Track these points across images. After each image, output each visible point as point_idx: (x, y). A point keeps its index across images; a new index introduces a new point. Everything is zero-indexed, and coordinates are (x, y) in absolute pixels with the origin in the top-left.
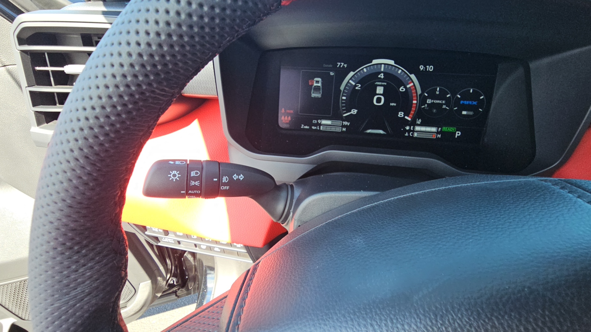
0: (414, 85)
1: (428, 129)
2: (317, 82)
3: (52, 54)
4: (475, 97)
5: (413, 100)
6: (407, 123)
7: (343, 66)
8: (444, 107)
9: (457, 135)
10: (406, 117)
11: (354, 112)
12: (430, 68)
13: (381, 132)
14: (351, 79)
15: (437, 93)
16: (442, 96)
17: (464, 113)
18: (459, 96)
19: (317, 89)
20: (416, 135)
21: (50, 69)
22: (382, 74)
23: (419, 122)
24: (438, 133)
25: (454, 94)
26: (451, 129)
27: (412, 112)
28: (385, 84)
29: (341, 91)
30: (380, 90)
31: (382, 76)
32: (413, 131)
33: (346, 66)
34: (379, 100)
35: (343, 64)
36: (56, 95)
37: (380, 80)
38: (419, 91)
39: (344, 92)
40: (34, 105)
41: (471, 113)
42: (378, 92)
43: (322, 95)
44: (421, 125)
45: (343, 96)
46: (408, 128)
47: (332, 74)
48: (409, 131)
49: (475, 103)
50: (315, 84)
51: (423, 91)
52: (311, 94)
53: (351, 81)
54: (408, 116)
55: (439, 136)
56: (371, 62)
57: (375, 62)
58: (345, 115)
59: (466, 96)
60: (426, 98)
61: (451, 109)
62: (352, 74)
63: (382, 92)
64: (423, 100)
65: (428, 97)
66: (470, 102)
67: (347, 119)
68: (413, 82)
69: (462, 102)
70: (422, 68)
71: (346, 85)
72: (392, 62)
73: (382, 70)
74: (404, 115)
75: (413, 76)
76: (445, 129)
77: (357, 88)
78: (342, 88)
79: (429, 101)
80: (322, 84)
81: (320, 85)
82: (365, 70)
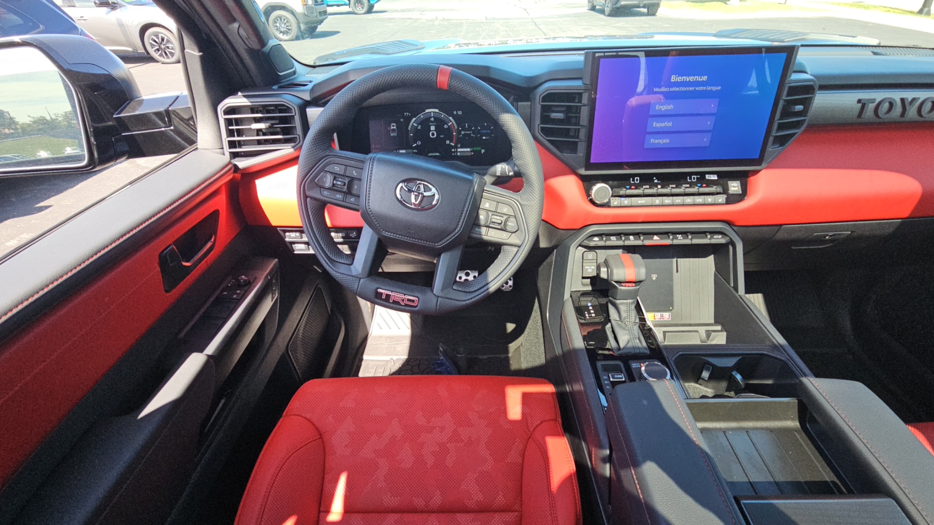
0: (452, 124)
1: (465, 150)
2: (393, 126)
3: (236, 119)
4: (488, 128)
5: (453, 133)
6: (452, 147)
7: (408, 115)
8: (472, 135)
9: (482, 152)
10: (451, 144)
11: (419, 143)
12: (460, 113)
13: (438, 154)
14: (414, 122)
15: (467, 127)
16: (469, 129)
17: (484, 138)
18: (479, 128)
19: (394, 130)
20: (459, 154)
21: (234, 127)
22: (433, 118)
23: (459, 146)
24: (471, 151)
25: (476, 127)
26: (479, 149)
27: (454, 140)
28: (435, 124)
29: (409, 130)
30: (433, 128)
31: (432, 119)
32: (457, 152)
33: (410, 114)
34: (433, 134)
35: (408, 113)
36: (237, 143)
37: (432, 122)
38: (456, 127)
39: (411, 131)
40: (230, 148)
41: (488, 138)
42: (432, 129)
43: (397, 134)
44: (461, 147)
45: (411, 133)
46: (453, 150)
47: (402, 120)
48: (454, 152)
49: (489, 131)
50: (392, 128)
51: (458, 128)
52: (390, 134)
53: (414, 124)
54: (452, 143)
55: (472, 153)
56: (425, 111)
57: (427, 111)
58: (414, 146)
59: (483, 127)
60: (461, 131)
61: (476, 137)
62: (414, 119)
63: (434, 129)
64: (459, 132)
65: (462, 130)
66: (486, 131)
67: (415, 148)
68: (451, 121)
69: (481, 131)
70: (455, 113)
71: (412, 127)
72: (437, 110)
73: (432, 115)
74: (450, 142)
75: (451, 118)
76: (475, 149)
77: (418, 128)
78: (409, 128)
79: (463, 133)
80: (397, 127)
81: (395, 128)
82: (422, 116)
